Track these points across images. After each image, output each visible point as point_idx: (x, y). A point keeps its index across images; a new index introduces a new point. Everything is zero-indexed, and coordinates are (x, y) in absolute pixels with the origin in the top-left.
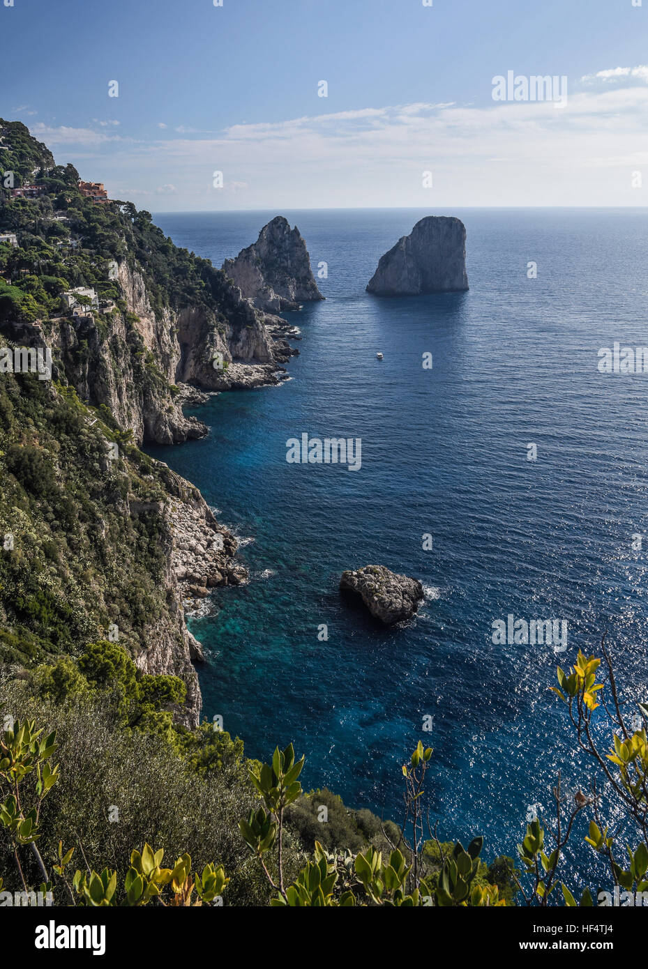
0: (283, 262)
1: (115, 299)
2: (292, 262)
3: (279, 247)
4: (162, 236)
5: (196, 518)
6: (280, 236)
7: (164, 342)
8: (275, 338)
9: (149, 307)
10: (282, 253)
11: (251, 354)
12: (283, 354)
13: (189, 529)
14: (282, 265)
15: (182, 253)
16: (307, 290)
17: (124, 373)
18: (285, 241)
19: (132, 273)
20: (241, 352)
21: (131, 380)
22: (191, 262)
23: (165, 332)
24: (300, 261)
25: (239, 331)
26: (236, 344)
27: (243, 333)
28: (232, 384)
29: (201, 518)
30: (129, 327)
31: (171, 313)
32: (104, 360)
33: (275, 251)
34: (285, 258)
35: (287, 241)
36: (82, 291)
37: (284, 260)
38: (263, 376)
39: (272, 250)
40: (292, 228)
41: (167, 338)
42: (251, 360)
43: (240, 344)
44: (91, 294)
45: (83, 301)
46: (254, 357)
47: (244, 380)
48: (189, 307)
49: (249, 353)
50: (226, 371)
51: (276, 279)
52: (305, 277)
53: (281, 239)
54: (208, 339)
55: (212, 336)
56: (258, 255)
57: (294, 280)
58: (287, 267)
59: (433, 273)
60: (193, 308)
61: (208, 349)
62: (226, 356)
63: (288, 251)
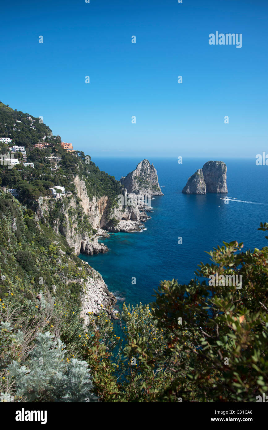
0: (146, 179)
1: (72, 191)
3: (145, 173)
4: (95, 166)
5: (99, 288)
6: (145, 168)
7: (92, 210)
8: (141, 211)
9: (87, 196)
12: (144, 218)
13: (96, 292)
14: (146, 180)
15: (103, 173)
16: (156, 191)
17: (74, 222)
19: (81, 181)
20: (125, 216)
21: (76, 226)
22: (106, 177)
23: (93, 206)
24: (153, 178)
26: (123, 213)
28: (121, 230)
29: (101, 288)
30: (78, 203)
31: (96, 198)
32: (65, 217)
33: (143, 174)
34: (147, 177)
35: (149, 170)
36: (59, 187)
38: (134, 227)
41: (93, 209)
42: (130, 220)
43: (125, 213)
44: (62, 189)
45: (59, 191)
46: (131, 218)
47: (126, 228)
48: (104, 196)
49: (129, 216)
50: (118, 224)
51: (143, 186)
52: (156, 185)
53: (146, 169)
54: (112, 210)
55: (113, 209)
56: (136, 175)
57: (151, 186)
58: (148, 181)
59: (212, 185)
60: (106, 197)
61: (111, 214)
62: (119, 218)
63: (149, 174)
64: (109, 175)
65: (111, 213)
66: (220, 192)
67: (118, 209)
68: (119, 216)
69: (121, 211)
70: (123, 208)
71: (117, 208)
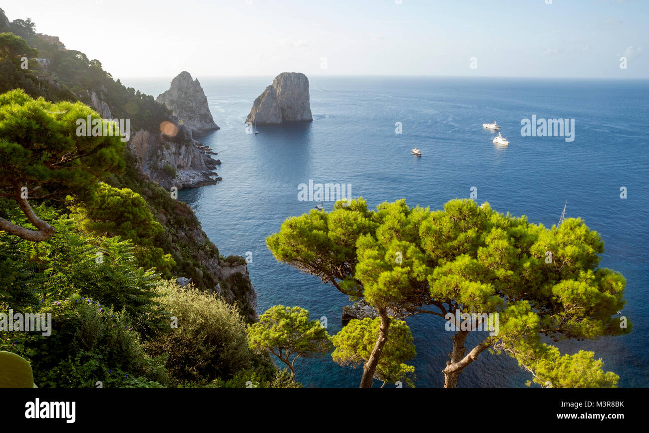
0: (189, 104)
2: (196, 103)
3: (186, 93)
6: (186, 85)
10: (188, 97)
11: (190, 164)
14: (189, 105)
15: (131, 91)
16: (207, 122)
18: (189, 88)
19: (101, 102)
20: (182, 163)
24: (200, 102)
25: (180, 147)
26: (178, 157)
27: (183, 148)
28: (183, 185)
33: (183, 96)
34: (190, 100)
35: (191, 89)
37: (190, 102)
38: (202, 178)
39: (181, 95)
40: (194, 80)
42: (190, 169)
43: (181, 157)
46: (191, 166)
47: (190, 182)
48: (142, 131)
49: (188, 163)
50: (177, 176)
51: (185, 115)
52: (205, 113)
53: (187, 87)
54: (160, 153)
55: (162, 151)
56: (171, 99)
57: (197, 115)
58: (192, 107)
59: (289, 110)
60: (145, 131)
61: (161, 160)
62: (173, 166)
63: (192, 96)
64: (142, 93)
65: (160, 158)
66: (302, 119)
67: (169, 151)
68: (172, 163)
69: (175, 154)
70: (176, 149)
71: (167, 149)
